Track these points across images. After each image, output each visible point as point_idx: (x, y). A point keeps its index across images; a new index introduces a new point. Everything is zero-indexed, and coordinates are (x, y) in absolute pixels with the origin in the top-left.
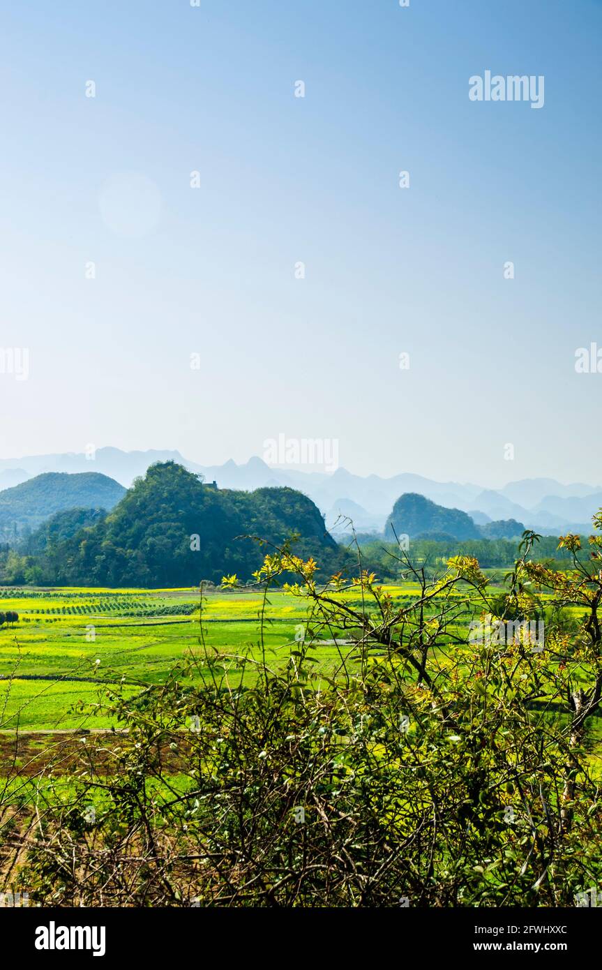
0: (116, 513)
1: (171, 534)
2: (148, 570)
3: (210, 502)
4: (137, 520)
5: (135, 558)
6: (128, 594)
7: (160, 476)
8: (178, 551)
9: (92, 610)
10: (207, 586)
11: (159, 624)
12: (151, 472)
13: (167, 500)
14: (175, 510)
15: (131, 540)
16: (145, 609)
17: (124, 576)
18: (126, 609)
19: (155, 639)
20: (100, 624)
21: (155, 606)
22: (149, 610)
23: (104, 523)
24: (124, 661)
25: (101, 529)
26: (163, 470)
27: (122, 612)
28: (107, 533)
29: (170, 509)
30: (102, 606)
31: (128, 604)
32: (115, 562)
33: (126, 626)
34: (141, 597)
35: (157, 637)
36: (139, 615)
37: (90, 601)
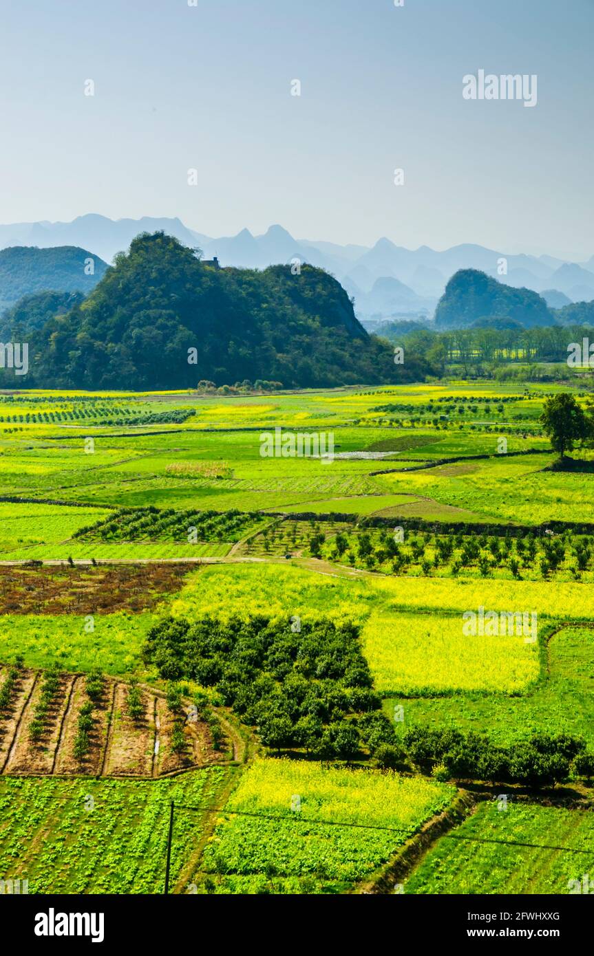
0: (94, 298)
1: (162, 324)
2: (134, 368)
3: (209, 283)
4: (119, 307)
5: (117, 354)
6: (109, 398)
7: (147, 252)
8: (170, 345)
9: (62, 418)
10: (206, 387)
11: (143, 435)
12: (137, 246)
13: (156, 282)
14: (165, 294)
15: (113, 331)
16: (127, 416)
17: (105, 376)
18: (104, 416)
19: (136, 452)
20: (70, 435)
21: (140, 412)
22: (132, 417)
23: (80, 310)
24: (94, 479)
25: (75, 318)
26: (151, 243)
27: (99, 419)
28: (83, 323)
29: (161, 293)
30: (75, 413)
31: (108, 410)
32: (93, 360)
33: (102, 437)
34: (125, 402)
35: (139, 450)
36: (119, 423)
37: (62, 407)
